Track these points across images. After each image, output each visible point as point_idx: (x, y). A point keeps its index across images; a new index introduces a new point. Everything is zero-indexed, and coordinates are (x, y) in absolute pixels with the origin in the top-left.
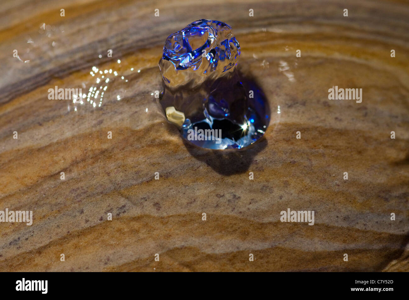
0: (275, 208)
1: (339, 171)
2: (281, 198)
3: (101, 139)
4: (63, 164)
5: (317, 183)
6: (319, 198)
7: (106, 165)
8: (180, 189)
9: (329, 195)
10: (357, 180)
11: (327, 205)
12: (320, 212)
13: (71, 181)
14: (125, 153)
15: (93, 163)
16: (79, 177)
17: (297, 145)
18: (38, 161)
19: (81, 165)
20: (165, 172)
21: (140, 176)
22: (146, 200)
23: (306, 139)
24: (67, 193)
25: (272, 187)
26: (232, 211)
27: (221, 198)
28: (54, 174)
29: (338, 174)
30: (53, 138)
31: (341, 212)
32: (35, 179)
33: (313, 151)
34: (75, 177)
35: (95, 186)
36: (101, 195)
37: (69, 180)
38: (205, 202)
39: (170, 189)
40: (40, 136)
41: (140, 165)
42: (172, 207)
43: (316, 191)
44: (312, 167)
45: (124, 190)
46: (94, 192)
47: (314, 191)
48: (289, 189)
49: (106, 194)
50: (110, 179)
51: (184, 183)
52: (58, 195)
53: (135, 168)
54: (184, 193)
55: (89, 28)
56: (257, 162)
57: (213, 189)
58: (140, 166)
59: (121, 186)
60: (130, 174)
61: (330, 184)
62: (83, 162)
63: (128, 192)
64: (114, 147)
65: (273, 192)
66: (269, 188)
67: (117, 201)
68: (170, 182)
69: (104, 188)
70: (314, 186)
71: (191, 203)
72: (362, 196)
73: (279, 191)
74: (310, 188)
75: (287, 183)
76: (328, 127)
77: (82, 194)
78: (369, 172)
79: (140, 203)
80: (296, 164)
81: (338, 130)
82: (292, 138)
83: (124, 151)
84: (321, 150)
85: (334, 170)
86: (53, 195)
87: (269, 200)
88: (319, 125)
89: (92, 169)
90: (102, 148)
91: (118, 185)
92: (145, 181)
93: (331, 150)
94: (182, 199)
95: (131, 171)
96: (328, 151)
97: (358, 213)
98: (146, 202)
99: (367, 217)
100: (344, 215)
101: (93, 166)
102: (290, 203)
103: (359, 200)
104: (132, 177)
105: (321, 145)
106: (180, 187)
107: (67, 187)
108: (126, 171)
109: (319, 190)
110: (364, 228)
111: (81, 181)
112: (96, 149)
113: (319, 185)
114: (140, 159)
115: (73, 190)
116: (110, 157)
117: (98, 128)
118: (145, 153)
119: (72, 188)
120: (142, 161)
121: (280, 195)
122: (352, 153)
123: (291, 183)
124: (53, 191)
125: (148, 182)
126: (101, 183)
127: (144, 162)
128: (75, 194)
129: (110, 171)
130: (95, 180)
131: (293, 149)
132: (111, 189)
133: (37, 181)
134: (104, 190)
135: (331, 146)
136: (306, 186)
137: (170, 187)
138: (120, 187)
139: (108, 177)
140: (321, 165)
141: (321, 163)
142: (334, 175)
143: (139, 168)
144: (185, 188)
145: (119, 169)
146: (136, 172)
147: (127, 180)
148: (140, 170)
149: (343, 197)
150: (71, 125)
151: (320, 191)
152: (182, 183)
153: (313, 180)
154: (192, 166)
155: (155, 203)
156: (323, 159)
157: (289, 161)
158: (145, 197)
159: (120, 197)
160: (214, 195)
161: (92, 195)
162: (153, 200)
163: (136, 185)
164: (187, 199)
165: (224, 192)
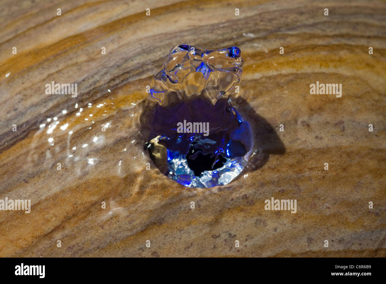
0: (271, 241)
1: (327, 193)
2: (275, 230)
3: (90, 191)
4: (56, 222)
5: (308, 209)
6: (312, 224)
7: (98, 218)
8: (175, 235)
9: (321, 219)
10: (345, 200)
11: (321, 230)
12: (315, 239)
13: (66, 239)
15: (85, 217)
16: (73, 234)
17: (283, 172)
18: (30, 221)
19: (73, 220)
20: (158, 219)
21: (134, 226)
22: (144, 251)
23: (291, 164)
24: (64, 252)
25: (265, 220)
26: (230, 250)
27: (217, 239)
28: (48, 232)
29: (327, 196)
30: (41, 195)
31: (335, 235)
32: (30, 240)
33: (299, 176)
34: (69, 234)
35: (90, 241)
36: (98, 251)
37: (64, 238)
38: (202, 245)
39: (166, 236)
40: (28, 194)
41: (132, 214)
42: (170, 254)
43: (308, 218)
44: (301, 193)
45: (120, 242)
46: (90, 248)
47: (306, 218)
48: (282, 219)
49: (103, 249)
50: (105, 232)
51: (178, 228)
52: (55, 254)
53: (128, 218)
54: (180, 239)
55: (59, 72)
56: (247, 196)
57: (207, 230)
58: (132, 215)
60: (124, 225)
61: (321, 208)
62: (74, 217)
63: (124, 244)
64: (104, 199)
65: (267, 225)
66: (262, 221)
68: (164, 229)
69: (100, 242)
70: (305, 213)
71: (188, 248)
72: (353, 215)
73: (273, 223)
74: (302, 216)
75: (279, 214)
76: (310, 148)
77: (78, 252)
78: (356, 189)
79: (138, 254)
80: (285, 192)
81: (320, 149)
82: (277, 165)
84: (307, 174)
85: (322, 193)
86: (50, 255)
87: (265, 234)
88: (301, 147)
89: (85, 224)
90: (91, 201)
91: (113, 237)
92: (140, 231)
93: (316, 172)
94: (179, 245)
95: (124, 221)
96: (314, 173)
97: (352, 234)
98: (144, 252)
99: (361, 236)
100: (338, 238)
101: (85, 221)
102: (285, 234)
103: (351, 219)
104: (127, 228)
105: (307, 168)
106: (175, 233)
107: (63, 245)
108: (119, 222)
109: (310, 216)
110: (360, 248)
111: (75, 237)
112: (86, 203)
113: (310, 211)
114: (131, 209)
115: (70, 248)
117: (84, 180)
119: (68, 246)
120: (133, 210)
121: (274, 227)
122: (338, 172)
123: (283, 213)
124: (49, 251)
125: (142, 231)
126: (96, 237)
127: (136, 211)
128: (72, 252)
129: (104, 224)
130: (90, 235)
131: (280, 177)
132: (107, 243)
133: (32, 242)
134: (100, 244)
135: (316, 167)
136: (298, 214)
137: (166, 234)
138: (116, 239)
139: (102, 230)
140: (309, 190)
141: (309, 187)
142: (323, 198)
143: (132, 218)
144: (180, 232)
145: (112, 220)
146: (129, 222)
147: (122, 231)
148: (133, 220)
149: (335, 220)
150: (57, 180)
151: (312, 217)
152: (176, 228)
153: (304, 206)
154: (183, 209)
155: (153, 252)
156: (310, 183)
157: (278, 191)
158: (141, 247)
159: (117, 250)
160: (210, 236)
161: (89, 251)
162: (150, 249)
163: (131, 236)
164: (184, 244)
165: (219, 232)
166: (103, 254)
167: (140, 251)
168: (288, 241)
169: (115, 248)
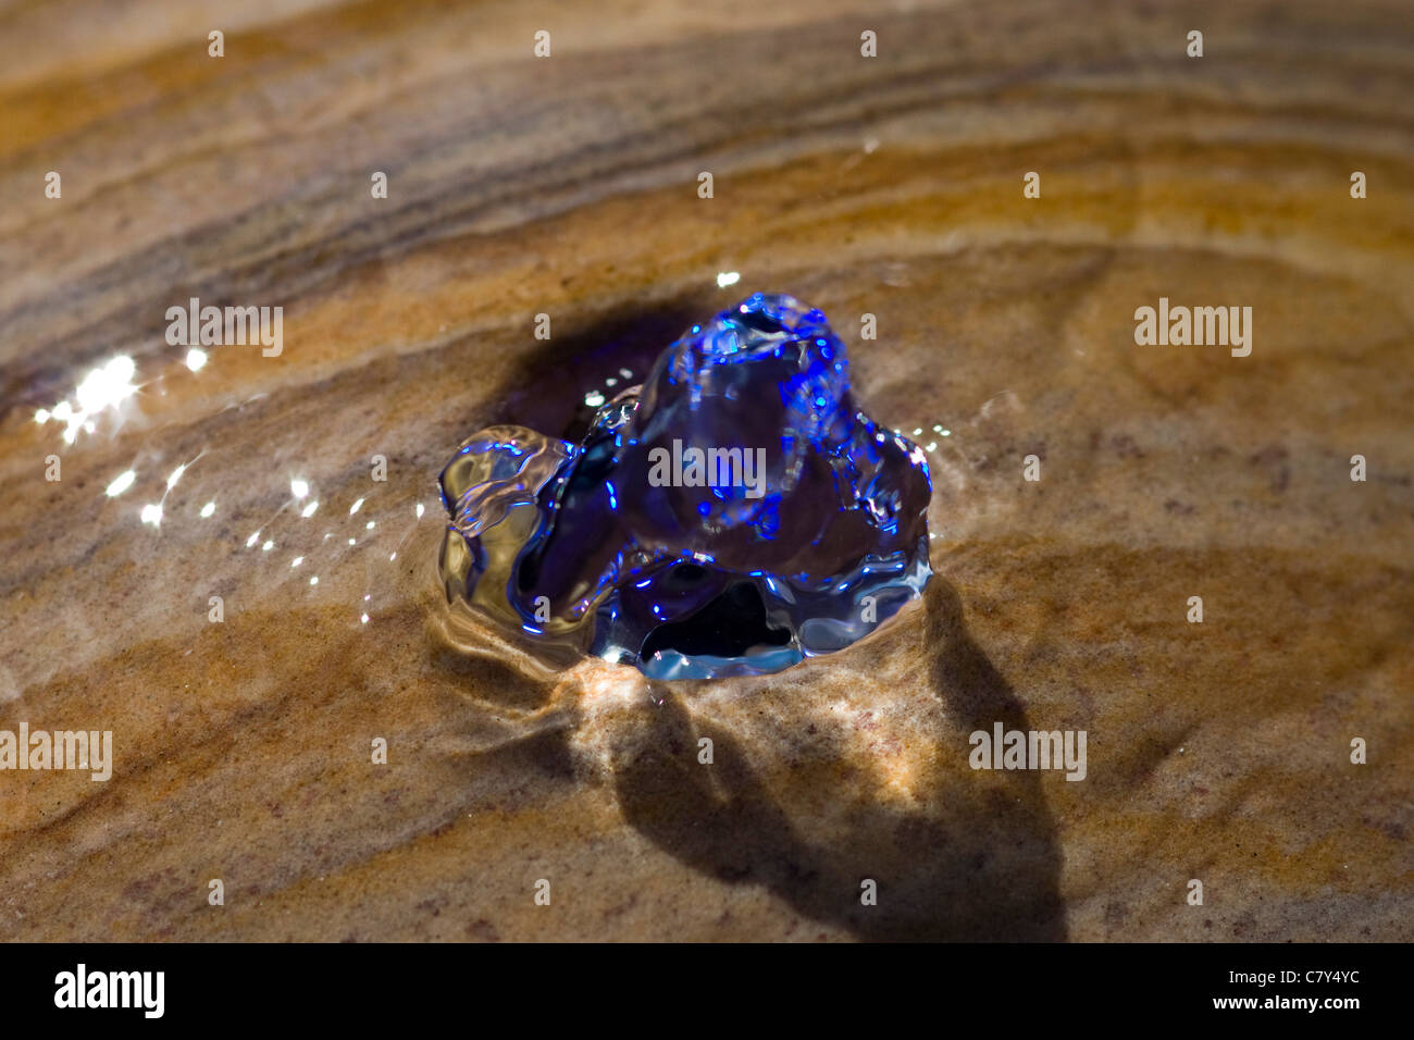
0: (958, 907)
2: (979, 862)
3: (235, 662)
5: (1119, 788)
6: (1130, 851)
7: (263, 770)
8: (568, 856)
10: (1272, 763)
11: (1162, 877)
12: (1137, 910)
13: (124, 848)
14: (337, 717)
15: (209, 765)
16: (157, 829)
17: (1027, 631)
19: (157, 775)
20: (505, 787)
21: (402, 810)
22: (437, 913)
23: (1059, 605)
24: (114, 899)
27: (738, 884)
28: (53, 819)
30: (36, 669)
31: (1220, 901)
33: (1091, 651)
34: (139, 829)
35: (222, 862)
36: (252, 902)
37: (115, 845)
38: (674, 906)
39: (530, 859)
41: (400, 764)
42: (544, 932)
43: (1117, 823)
44: (1095, 722)
45: (344, 874)
47: (1107, 825)
48: (1007, 823)
49: (271, 896)
50: (284, 829)
51: (583, 829)
52: (78, 908)
53: (381, 777)
54: (589, 874)
55: (143, 180)
56: (873, 718)
57: (701, 845)
58: (399, 769)
59: (333, 859)
60: (364, 805)
61: (1170, 787)
62: (165, 761)
63: (361, 881)
64: (291, 695)
65: (944, 842)
66: (928, 824)
67: (317, 922)
68: (526, 829)
69: (262, 870)
70: (1105, 804)
71: (620, 911)
72: (1298, 826)
73: (971, 833)
74: (1090, 814)
75: (1000, 799)
76: (1141, 546)
77: (172, 902)
78: (1318, 724)
79: (412, 925)
80: (1029, 712)
81: (1181, 553)
82: (1005, 602)
83: (331, 708)
84: (1124, 646)
85: (1180, 727)
86: (55, 910)
87: (934, 876)
88: (1105, 538)
89: (206, 792)
90: (239, 701)
91: (318, 853)
92: (425, 832)
93: (1162, 643)
94: (581, 898)
95: (366, 792)
96: (1150, 647)
97: (1290, 900)
98: (437, 920)
99: (1324, 912)
100: (1232, 915)
101: (208, 779)
102: (1015, 881)
103: (1288, 843)
104: (373, 817)
105: (1123, 623)
106: (569, 848)
107: (113, 872)
108: (344, 792)
109: (1126, 817)
111: (163, 844)
112: (216, 706)
113: (1125, 796)
114: (396, 741)
115: (138, 885)
116: (276, 738)
118: (412, 712)
119: (130, 875)
120: (405, 747)
121: (974, 852)
122: (1248, 649)
123: (1017, 798)
124: (53, 891)
125: (437, 833)
126: (248, 848)
127: (416, 750)
128: (146, 901)
129: (282, 798)
130: (223, 839)
131: (1015, 650)
132: (291, 873)
134: (263, 877)
135: (1162, 625)
136: (1074, 807)
137: (531, 851)
138: (326, 861)
139: (275, 822)
140: (1128, 710)
141: (1128, 700)
142: (1182, 750)
143: (397, 779)
144: (592, 849)
145: (317, 786)
146: (387, 796)
147: (354, 830)
148: (402, 788)
149: (1223, 841)
150: (103, 609)
151: (1131, 823)
152: (577, 829)
153: (1104, 777)
155: (476, 920)
156: (1132, 683)
157: (1002, 704)
158: (429, 898)
159: (328, 903)
162: (464, 909)
163: (389, 852)
164: (604, 895)
166: (271, 918)
167: (423, 915)
169: (322, 897)
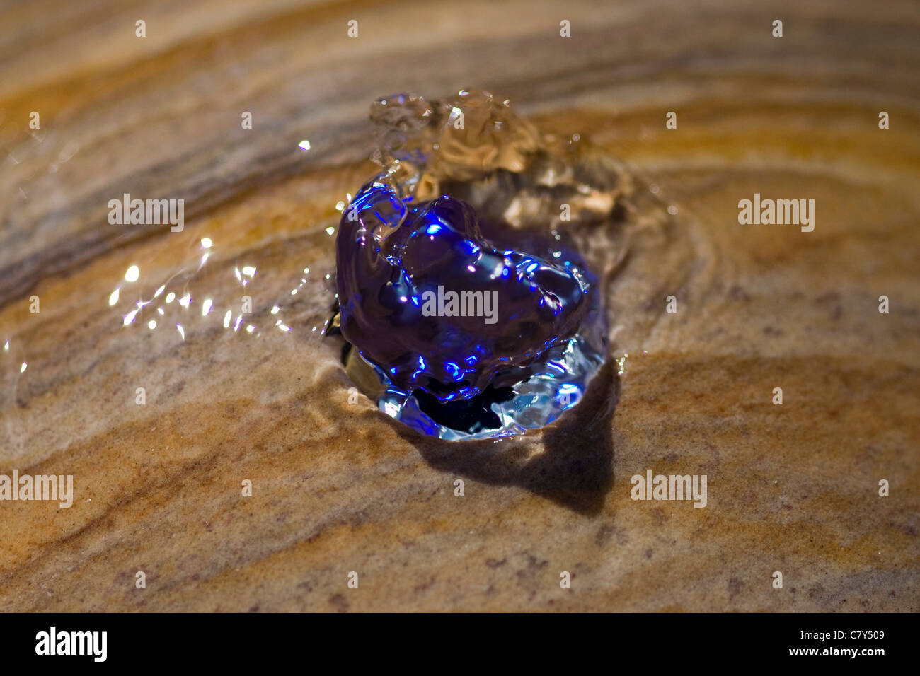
0: (636, 582)
1: (787, 471)
2: (649, 554)
3: (182, 434)
4: (92, 508)
6: (743, 545)
7: (200, 503)
8: (393, 553)
9: (768, 535)
10: (833, 489)
11: (764, 561)
12: (749, 582)
13: (115, 552)
14: (247, 468)
15: (167, 499)
16: (135, 540)
17: (676, 412)
18: (27, 503)
19: (135, 506)
20: (353, 510)
21: (288, 526)
22: (310, 590)
23: (697, 393)
24: (108, 584)
25: (624, 529)
26: (530, 599)
27: (498, 569)
28: (70, 534)
29: (786, 477)
30: (59, 440)
31: (801, 576)
32: (24, 550)
33: (717, 422)
34: (124, 540)
35: (176, 560)
36: (195, 584)
37: (109, 551)
38: (458, 583)
39: (369, 555)
41: (287, 497)
42: (377, 603)
43: (735, 528)
44: (720, 466)
45: (252, 566)
46: (176, 578)
47: (729, 529)
48: (666, 529)
49: (207, 581)
50: (214, 539)
51: (401, 536)
52: (85, 589)
53: (275, 505)
54: (405, 564)
55: (124, 135)
56: (582, 465)
57: (475, 545)
58: (286, 500)
59: (244, 557)
60: (263, 523)
61: (768, 505)
62: (139, 497)
63: (262, 570)
64: (218, 454)
65: (627, 541)
66: (616, 530)
67: (235, 597)
68: (366, 536)
69: (201, 564)
70: (728, 517)
71: (424, 587)
72: (849, 528)
73: (643, 536)
74: (718, 523)
75: (662, 514)
76: (749, 356)
78: (861, 465)
79: (295, 597)
80: (678, 461)
81: (774, 360)
82: (663, 393)
83: (242, 462)
84: (738, 419)
85: (774, 468)
86: (71, 590)
87: (621, 563)
88: (727, 351)
89: (165, 516)
90: (185, 459)
91: (235, 553)
92: (303, 540)
93: (762, 416)
94: (400, 580)
95: (265, 515)
96: (755, 419)
97: (845, 575)
98: (311, 595)
99: (866, 582)
100: (809, 584)
101: (166, 508)
102: (672, 566)
103: (843, 539)
104: (270, 531)
105: (738, 404)
106: (392, 548)
107: (108, 566)
108: (251, 515)
109: (740, 524)
111: (139, 549)
112: (171, 463)
113: (740, 512)
114: (284, 483)
115: (123, 575)
116: (208, 482)
117: (169, 406)
118: (296, 464)
119: (118, 569)
120: (290, 486)
121: (646, 548)
122: (816, 419)
123: (671, 513)
124: (70, 579)
125: (310, 540)
126: (192, 551)
127: (297, 488)
128: (128, 584)
129: (213, 519)
130: (176, 545)
131: (669, 423)
132: (219, 566)
133: (30, 557)
134: (202, 569)
135: (762, 405)
136: (708, 518)
137: (368, 550)
138: (240, 558)
139: (208, 534)
140: (741, 458)
141: (741, 452)
142: (776, 482)
143: (285, 506)
144: (407, 549)
145: (235, 511)
146: (278, 517)
147: (258, 538)
148: (288, 511)
149: (802, 538)
150: (100, 402)
151: (744, 528)
152: (397, 536)
153: (726, 500)
154: (418, 489)
155: (334, 594)
156: (743, 442)
157: (661, 457)
158: (306, 580)
159: (242, 585)
160: (481, 561)
161: (171, 586)
162: (327, 587)
163: (280, 552)
164: (415, 578)
165: (505, 551)
166: (207, 594)
167: (301, 591)
168: (680, 583)
169: (238, 581)
